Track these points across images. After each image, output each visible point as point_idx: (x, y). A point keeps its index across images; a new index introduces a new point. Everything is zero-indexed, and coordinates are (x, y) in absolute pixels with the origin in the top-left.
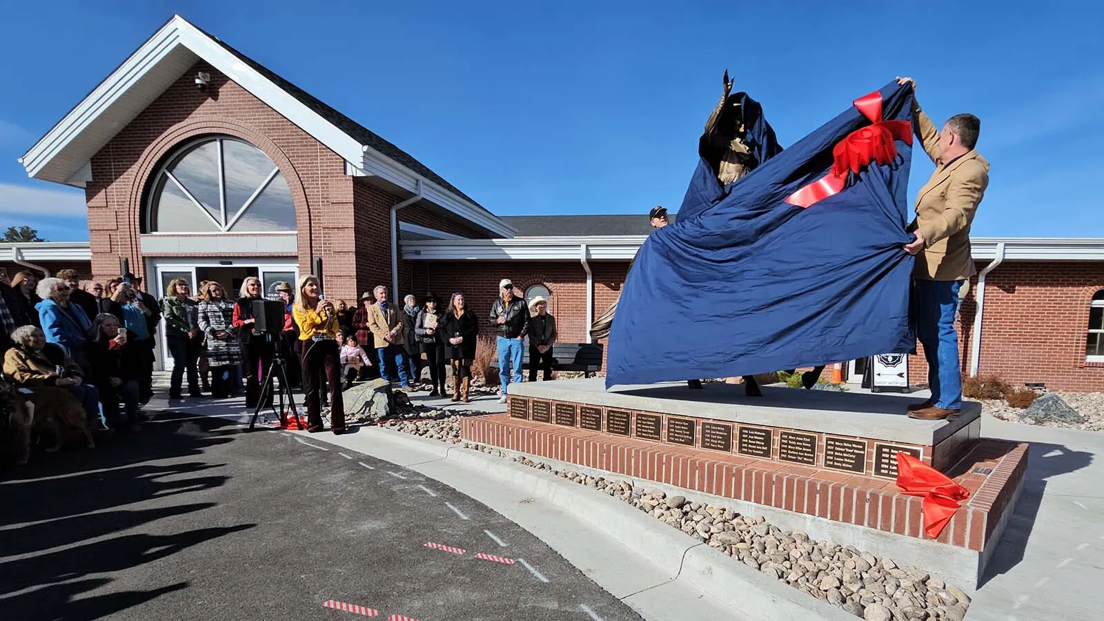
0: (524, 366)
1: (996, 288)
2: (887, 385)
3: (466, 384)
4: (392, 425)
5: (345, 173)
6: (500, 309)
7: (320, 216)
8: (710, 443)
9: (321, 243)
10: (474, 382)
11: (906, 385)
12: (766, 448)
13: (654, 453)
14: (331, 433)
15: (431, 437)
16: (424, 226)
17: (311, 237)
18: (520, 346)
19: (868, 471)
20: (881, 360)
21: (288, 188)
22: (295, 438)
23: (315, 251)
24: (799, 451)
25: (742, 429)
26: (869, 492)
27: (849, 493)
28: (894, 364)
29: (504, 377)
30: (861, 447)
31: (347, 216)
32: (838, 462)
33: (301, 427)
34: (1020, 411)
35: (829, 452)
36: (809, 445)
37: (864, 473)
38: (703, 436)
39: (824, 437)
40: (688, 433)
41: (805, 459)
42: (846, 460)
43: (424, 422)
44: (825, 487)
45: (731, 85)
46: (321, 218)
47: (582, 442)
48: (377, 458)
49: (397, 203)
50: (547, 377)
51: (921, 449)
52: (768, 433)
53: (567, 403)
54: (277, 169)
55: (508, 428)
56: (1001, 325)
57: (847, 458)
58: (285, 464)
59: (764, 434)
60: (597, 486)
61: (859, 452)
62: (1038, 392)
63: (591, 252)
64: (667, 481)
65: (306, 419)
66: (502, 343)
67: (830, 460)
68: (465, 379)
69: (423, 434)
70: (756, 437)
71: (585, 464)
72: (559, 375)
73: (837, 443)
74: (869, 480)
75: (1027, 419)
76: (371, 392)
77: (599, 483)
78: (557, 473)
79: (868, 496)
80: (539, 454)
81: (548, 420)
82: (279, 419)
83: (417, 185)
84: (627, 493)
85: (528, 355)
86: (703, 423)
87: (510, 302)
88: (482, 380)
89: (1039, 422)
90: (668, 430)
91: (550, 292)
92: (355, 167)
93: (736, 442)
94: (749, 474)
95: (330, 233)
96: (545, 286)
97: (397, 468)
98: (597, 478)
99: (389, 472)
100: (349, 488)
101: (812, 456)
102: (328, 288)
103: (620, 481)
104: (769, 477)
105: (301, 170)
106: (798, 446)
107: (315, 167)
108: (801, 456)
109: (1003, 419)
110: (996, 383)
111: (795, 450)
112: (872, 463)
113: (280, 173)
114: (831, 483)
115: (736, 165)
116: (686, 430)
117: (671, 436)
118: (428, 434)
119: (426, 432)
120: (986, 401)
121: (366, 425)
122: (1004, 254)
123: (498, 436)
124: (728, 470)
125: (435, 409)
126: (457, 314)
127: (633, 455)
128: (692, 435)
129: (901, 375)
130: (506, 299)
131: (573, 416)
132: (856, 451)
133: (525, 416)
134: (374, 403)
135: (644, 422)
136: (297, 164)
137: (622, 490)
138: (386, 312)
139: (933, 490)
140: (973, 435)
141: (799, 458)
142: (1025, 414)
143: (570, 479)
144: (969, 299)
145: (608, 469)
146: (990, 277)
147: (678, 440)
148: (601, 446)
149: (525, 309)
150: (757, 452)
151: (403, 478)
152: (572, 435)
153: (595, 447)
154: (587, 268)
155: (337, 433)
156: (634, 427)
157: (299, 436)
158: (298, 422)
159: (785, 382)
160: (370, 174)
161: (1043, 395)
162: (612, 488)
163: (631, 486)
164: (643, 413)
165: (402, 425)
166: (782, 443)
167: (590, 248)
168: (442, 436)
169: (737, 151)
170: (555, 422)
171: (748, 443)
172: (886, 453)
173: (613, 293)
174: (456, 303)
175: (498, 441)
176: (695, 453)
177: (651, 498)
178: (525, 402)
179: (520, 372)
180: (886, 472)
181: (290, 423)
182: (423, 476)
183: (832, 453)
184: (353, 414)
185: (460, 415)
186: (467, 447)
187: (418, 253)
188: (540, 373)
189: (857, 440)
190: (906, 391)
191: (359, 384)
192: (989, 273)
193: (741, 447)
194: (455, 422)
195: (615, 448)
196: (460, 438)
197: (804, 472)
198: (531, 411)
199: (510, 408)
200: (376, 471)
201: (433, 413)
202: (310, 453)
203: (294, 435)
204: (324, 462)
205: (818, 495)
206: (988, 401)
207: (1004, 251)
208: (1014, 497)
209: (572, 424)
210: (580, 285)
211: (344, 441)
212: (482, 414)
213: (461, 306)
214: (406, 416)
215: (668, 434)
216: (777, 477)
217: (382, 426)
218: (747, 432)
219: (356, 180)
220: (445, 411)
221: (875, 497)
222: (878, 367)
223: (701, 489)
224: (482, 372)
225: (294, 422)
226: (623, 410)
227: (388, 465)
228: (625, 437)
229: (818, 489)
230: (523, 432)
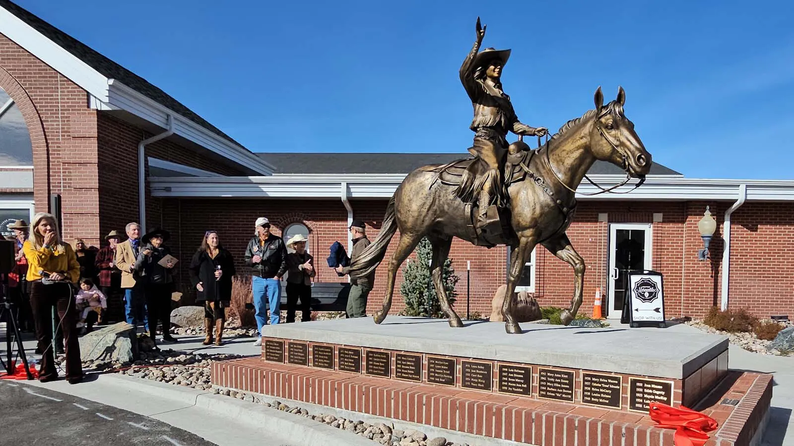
0: (280, 307)
1: (740, 226)
2: (645, 319)
3: (220, 325)
4: (135, 372)
5: (88, 107)
6: (255, 248)
7: (59, 151)
8: (471, 382)
9: (60, 179)
10: (229, 324)
11: (662, 320)
12: (525, 386)
13: (414, 394)
14: (66, 382)
15: (179, 383)
16: (175, 162)
17: (49, 172)
18: (277, 286)
19: (623, 406)
20: (639, 296)
21: (23, 121)
22: (25, 389)
23: (53, 186)
24: (557, 388)
25: (501, 367)
26: (625, 426)
27: (605, 428)
28: (650, 299)
29: (260, 318)
30: (617, 382)
31: (90, 150)
32: (595, 397)
33: (31, 377)
34: (767, 343)
35: (586, 388)
36: (567, 382)
37: (620, 408)
38: (463, 374)
39: (581, 373)
40: (449, 372)
41: (564, 396)
42: (602, 395)
43: (172, 368)
44: (582, 423)
45: (484, 32)
46: (60, 152)
47: (340, 385)
48: (116, 408)
49: (146, 138)
50: (306, 318)
51: (672, 383)
52: (527, 371)
53: (325, 345)
54: (11, 101)
55: (262, 373)
56: (747, 262)
57: (604, 393)
58: (10, 418)
59: (523, 372)
60: (356, 430)
61: (615, 387)
62: (783, 324)
63: (352, 190)
64: (428, 423)
65: (38, 368)
66: (258, 284)
67: (588, 396)
68: (219, 321)
69: (170, 380)
70: (515, 375)
71: (343, 407)
72: (320, 315)
73: (594, 379)
74: (626, 414)
75: (774, 351)
76: (113, 336)
77: (358, 427)
78: (313, 417)
79: (624, 431)
80: (296, 398)
81: (304, 363)
82: (6, 369)
83: (167, 120)
84: (387, 436)
85: (286, 295)
86: (463, 363)
87: (266, 241)
88: (238, 323)
89: (784, 353)
90: (429, 370)
91: (310, 231)
92: (100, 100)
93: (496, 380)
94: (509, 412)
95: (70, 169)
96: (304, 224)
97: (139, 418)
98: (356, 422)
99: (130, 423)
100: (84, 442)
101: (570, 392)
102: (67, 226)
103: (379, 424)
104: (528, 415)
105: (39, 103)
106: (556, 382)
107: (55, 99)
108: (559, 393)
109: (751, 350)
110: (745, 316)
111: (554, 387)
112: (627, 397)
113: (15, 106)
114: (588, 419)
115: (490, 108)
116: (445, 370)
117: (432, 376)
118: (175, 380)
119: (173, 378)
120: (736, 333)
121: (106, 373)
122: (746, 194)
123: (251, 379)
124: (489, 409)
125: (185, 354)
126: (211, 253)
127: (393, 396)
128: (452, 374)
129: (657, 310)
130: (262, 238)
131: (331, 358)
132: (612, 386)
133: (280, 359)
134: (115, 348)
135: (404, 363)
136: (35, 95)
137: (382, 433)
138: (137, 251)
139: (684, 424)
140: (722, 367)
141: (558, 395)
142: (772, 346)
143: (328, 423)
144: (717, 237)
145: (367, 412)
146: (734, 216)
147: (438, 379)
148: (360, 388)
149: (282, 248)
150: (518, 390)
151: (145, 428)
152: (330, 377)
153: (353, 389)
154: (348, 206)
155: (73, 382)
156: (394, 367)
157: (28, 386)
158: (27, 370)
159: (547, 318)
160: (116, 108)
161: (787, 327)
162: (371, 432)
163: (390, 429)
164: (402, 353)
165: (147, 372)
166: (541, 381)
167: (350, 187)
168: (191, 382)
169: (491, 95)
170: (312, 365)
171: (508, 382)
172: (640, 387)
173: (374, 231)
174: (210, 241)
175: (251, 386)
176: (454, 393)
177: (411, 440)
178: (281, 344)
179: (277, 313)
180: (640, 406)
181: (18, 373)
182: (169, 425)
183: (589, 389)
184: (92, 361)
185: (212, 359)
186: (218, 393)
187: (168, 189)
188: (299, 314)
189: (613, 375)
190: (663, 325)
191: (99, 328)
192: (733, 213)
193: (501, 386)
194: (206, 367)
195: (374, 390)
196: (210, 383)
197: (563, 408)
198: (287, 354)
199: (265, 351)
200: (115, 422)
201: (182, 358)
202: (40, 405)
203: (23, 385)
204: (55, 414)
205: (576, 431)
206: (738, 334)
207: (746, 192)
208: (762, 425)
209: (330, 366)
210: (340, 223)
211: (81, 390)
212: (235, 357)
213: (215, 245)
214: (152, 361)
215: (429, 374)
216: (536, 414)
217: (124, 373)
218: (506, 370)
219: (100, 114)
220: (195, 355)
221: (630, 431)
222: (636, 303)
223: (462, 429)
224: (237, 314)
225: (23, 371)
226: (382, 351)
227: (129, 416)
228: (385, 378)
229: (576, 425)
230: (278, 375)
